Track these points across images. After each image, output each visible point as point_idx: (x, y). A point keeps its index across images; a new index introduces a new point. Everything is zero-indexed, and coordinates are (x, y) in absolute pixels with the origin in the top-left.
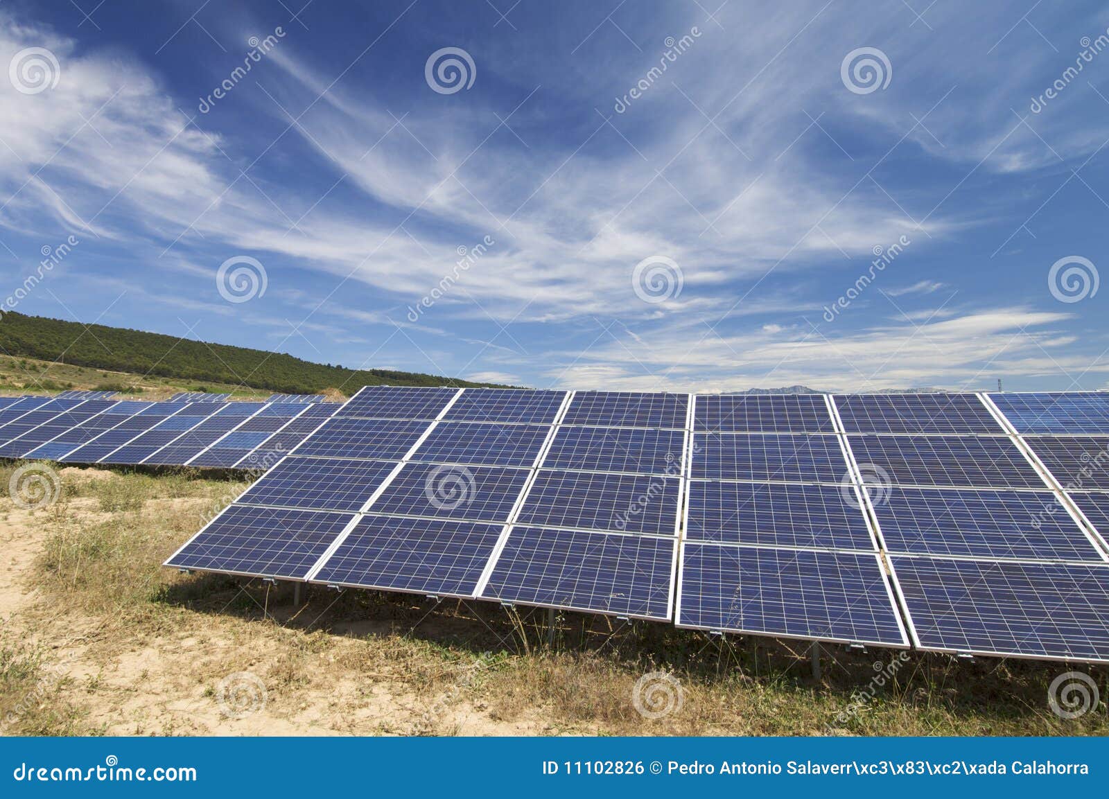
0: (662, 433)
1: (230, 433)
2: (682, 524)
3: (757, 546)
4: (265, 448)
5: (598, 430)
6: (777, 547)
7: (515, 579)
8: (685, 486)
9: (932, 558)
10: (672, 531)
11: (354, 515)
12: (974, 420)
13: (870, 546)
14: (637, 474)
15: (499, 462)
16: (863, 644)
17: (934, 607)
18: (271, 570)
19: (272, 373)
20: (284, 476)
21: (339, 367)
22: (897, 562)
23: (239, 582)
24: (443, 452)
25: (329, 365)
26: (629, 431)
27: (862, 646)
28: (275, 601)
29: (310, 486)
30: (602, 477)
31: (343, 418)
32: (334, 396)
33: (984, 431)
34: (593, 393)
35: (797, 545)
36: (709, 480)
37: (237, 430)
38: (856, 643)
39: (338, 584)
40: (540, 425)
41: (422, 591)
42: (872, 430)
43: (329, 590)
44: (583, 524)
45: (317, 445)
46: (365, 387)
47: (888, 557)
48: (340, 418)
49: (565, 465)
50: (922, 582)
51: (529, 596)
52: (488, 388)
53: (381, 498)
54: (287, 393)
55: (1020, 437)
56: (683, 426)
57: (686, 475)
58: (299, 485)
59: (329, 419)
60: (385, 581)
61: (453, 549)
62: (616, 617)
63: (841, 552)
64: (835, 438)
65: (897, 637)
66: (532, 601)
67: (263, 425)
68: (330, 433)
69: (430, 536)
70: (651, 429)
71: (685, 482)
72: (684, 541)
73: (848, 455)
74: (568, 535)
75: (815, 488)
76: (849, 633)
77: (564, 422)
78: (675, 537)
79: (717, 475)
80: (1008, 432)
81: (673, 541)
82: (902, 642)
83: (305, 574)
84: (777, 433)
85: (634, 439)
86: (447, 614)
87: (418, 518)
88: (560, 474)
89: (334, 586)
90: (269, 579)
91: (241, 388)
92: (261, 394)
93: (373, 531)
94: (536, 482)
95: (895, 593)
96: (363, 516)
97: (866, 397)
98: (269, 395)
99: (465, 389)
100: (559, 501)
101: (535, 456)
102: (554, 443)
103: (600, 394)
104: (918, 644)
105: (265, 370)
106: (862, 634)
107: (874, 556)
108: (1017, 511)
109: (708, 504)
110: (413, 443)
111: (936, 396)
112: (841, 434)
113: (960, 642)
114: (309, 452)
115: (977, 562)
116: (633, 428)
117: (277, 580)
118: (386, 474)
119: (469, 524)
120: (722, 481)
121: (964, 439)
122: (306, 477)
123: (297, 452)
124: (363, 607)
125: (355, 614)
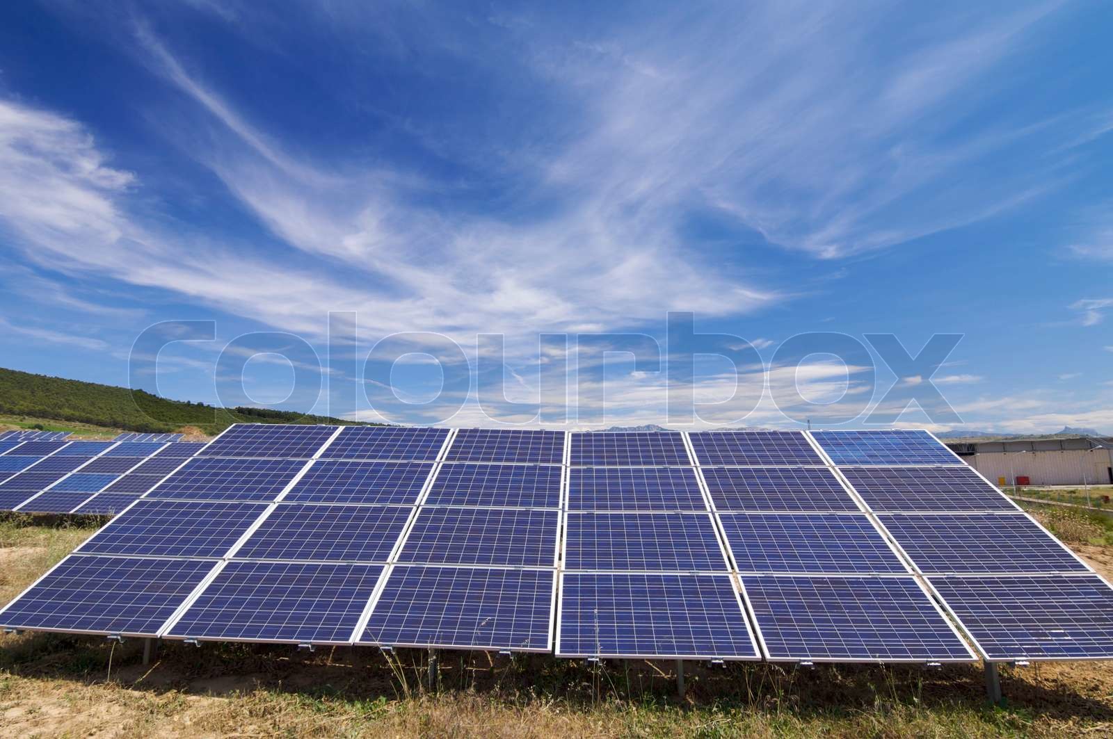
0: (542, 468)
1: (69, 474)
2: (560, 555)
3: (629, 573)
4: (111, 491)
5: (481, 467)
6: (646, 573)
7: (396, 621)
8: (563, 518)
9: (774, 576)
10: (551, 562)
11: (217, 562)
12: (800, 453)
13: (723, 567)
14: (518, 508)
15: (380, 501)
16: (722, 659)
17: (779, 620)
18: (118, 626)
19: (122, 409)
20: (135, 521)
21: (200, 405)
22: (746, 581)
23: (76, 641)
24: (320, 491)
25: (189, 402)
26: (511, 467)
27: (722, 661)
28: (121, 661)
29: (166, 531)
30: (498, 513)
31: (207, 457)
32: (193, 435)
33: (808, 463)
34: (476, 431)
35: (664, 569)
36: (585, 512)
37: (78, 471)
38: (716, 659)
39: (196, 639)
40: (423, 462)
41: (293, 641)
42: (721, 463)
43: (186, 645)
44: (467, 559)
45: (175, 487)
46: (234, 425)
47: (739, 576)
48: (204, 457)
49: (448, 502)
50: (768, 599)
51: (410, 637)
52: (369, 426)
53: (249, 543)
54: (138, 431)
55: (837, 468)
56: (561, 461)
57: (563, 508)
58: (152, 531)
59: (191, 458)
60: (251, 632)
61: (329, 593)
62: (498, 652)
63: (700, 574)
64: (692, 471)
65: (750, 650)
66: (413, 642)
67: (109, 465)
68: (192, 474)
69: (303, 581)
70: (531, 464)
71: (563, 515)
72: (562, 571)
73: (703, 485)
74: (451, 572)
75: (676, 517)
76: (709, 649)
77: (447, 459)
78: (555, 568)
79: (592, 507)
80: (827, 464)
81: (553, 572)
82: (754, 655)
83: (158, 629)
84: (631, 467)
85: (515, 474)
86: (319, 663)
87: (291, 562)
88: (443, 511)
89: (192, 641)
90: (115, 637)
91: (84, 426)
92: (107, 433)
93: (239, 579)
94: (418, 520)
95: (746, 609)
96: (227, 562)
97: (715, 434)
98: (116, 434)
99: (344, 427)
100: (442, 538)
101: (418, 493)
102: (437, 479)
103: (482, 431)
104: (768, 656)
105: (113, 406)
106: (721, 650)
107: (728, 577)
108: (839, 532)
109: (585, 535)
110: (286, 483)
111: (770, 433)
112: (696, 467)
113: (800, 651)
114: (166, 495)
115: (811, 578)
116: (514, 464)
117: (123, 638)
118: (256, 516)
119: (347, 566)
120: (596, 512)
121: (794, 470)
122: (162, 522)
123: (150, 495)
124: (223, 661)
125: (214, 670)
